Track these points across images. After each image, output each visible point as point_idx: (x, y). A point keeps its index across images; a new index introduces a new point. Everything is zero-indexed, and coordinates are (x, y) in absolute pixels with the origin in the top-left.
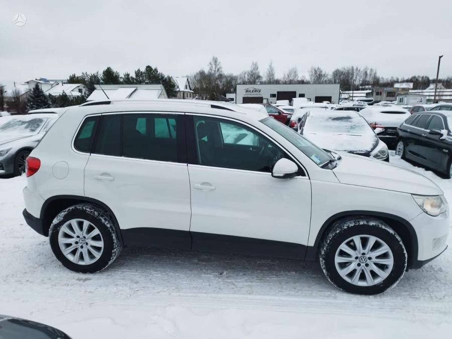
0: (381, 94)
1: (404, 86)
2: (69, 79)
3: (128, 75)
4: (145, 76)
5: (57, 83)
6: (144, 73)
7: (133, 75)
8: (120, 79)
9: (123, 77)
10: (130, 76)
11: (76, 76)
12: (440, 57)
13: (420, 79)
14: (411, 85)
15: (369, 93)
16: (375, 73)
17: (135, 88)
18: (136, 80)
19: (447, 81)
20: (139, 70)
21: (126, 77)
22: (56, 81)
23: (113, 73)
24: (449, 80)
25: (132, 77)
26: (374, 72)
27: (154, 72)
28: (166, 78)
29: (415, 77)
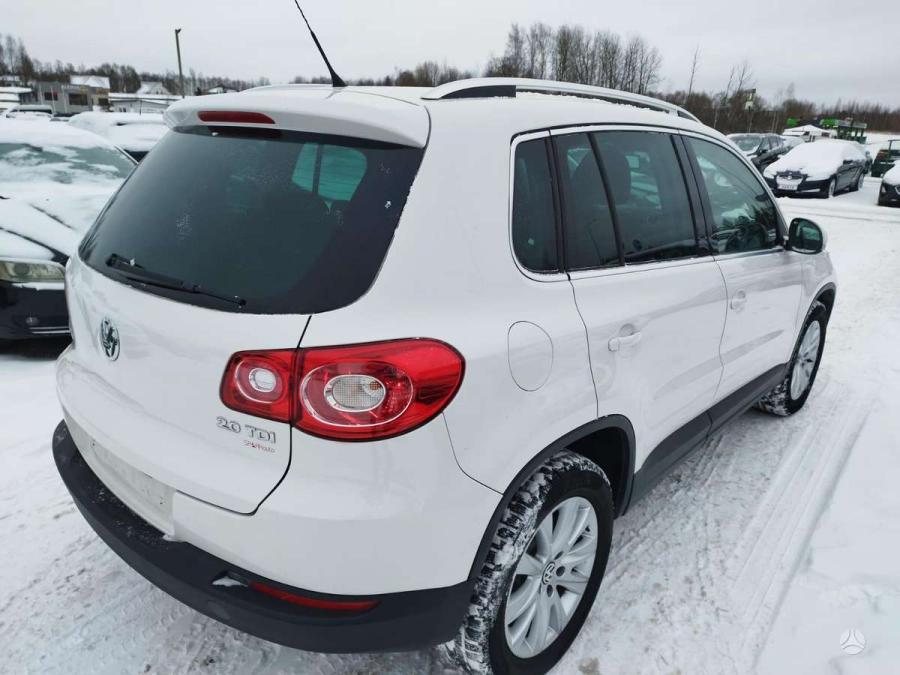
0: (56, 99)
1: (93, 82)
12: (177, 32)
13: (119, 72)
14: (105, 83)
15: (28, 94)
16: (22, 49)
19: (167, 79)
24: (170, 77)
26: (18, 44)
29: (107, 66)
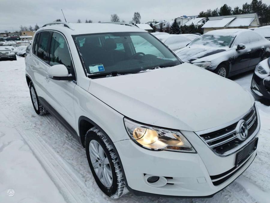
2: (199, 15)
3: (237, 8)
4: (251, 8)
5: (191, 18)
6: (250, 5)
7: (241, 8)
8: (231, 12)
9: (234, 10)
10: (239, 9)
11: (204, 12)
17: (235, 18)
18: (243, 11)
20: (246, 4)
21: (236, 10)
22: (191, 17)
23: (228, 8)
25: (240, 10)
27: (258, 4)
28: (267, 8)
